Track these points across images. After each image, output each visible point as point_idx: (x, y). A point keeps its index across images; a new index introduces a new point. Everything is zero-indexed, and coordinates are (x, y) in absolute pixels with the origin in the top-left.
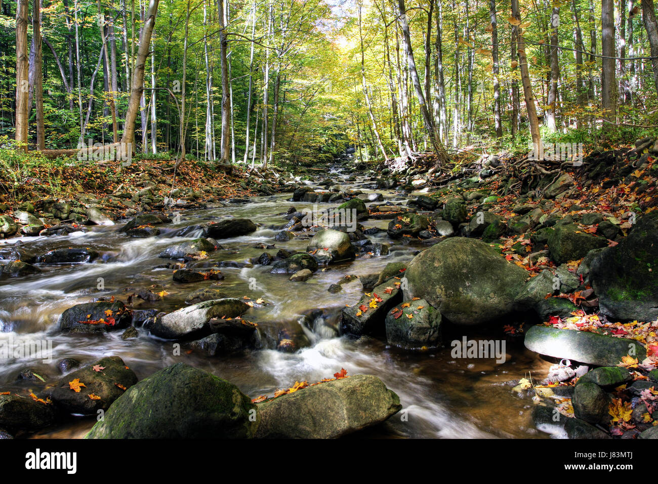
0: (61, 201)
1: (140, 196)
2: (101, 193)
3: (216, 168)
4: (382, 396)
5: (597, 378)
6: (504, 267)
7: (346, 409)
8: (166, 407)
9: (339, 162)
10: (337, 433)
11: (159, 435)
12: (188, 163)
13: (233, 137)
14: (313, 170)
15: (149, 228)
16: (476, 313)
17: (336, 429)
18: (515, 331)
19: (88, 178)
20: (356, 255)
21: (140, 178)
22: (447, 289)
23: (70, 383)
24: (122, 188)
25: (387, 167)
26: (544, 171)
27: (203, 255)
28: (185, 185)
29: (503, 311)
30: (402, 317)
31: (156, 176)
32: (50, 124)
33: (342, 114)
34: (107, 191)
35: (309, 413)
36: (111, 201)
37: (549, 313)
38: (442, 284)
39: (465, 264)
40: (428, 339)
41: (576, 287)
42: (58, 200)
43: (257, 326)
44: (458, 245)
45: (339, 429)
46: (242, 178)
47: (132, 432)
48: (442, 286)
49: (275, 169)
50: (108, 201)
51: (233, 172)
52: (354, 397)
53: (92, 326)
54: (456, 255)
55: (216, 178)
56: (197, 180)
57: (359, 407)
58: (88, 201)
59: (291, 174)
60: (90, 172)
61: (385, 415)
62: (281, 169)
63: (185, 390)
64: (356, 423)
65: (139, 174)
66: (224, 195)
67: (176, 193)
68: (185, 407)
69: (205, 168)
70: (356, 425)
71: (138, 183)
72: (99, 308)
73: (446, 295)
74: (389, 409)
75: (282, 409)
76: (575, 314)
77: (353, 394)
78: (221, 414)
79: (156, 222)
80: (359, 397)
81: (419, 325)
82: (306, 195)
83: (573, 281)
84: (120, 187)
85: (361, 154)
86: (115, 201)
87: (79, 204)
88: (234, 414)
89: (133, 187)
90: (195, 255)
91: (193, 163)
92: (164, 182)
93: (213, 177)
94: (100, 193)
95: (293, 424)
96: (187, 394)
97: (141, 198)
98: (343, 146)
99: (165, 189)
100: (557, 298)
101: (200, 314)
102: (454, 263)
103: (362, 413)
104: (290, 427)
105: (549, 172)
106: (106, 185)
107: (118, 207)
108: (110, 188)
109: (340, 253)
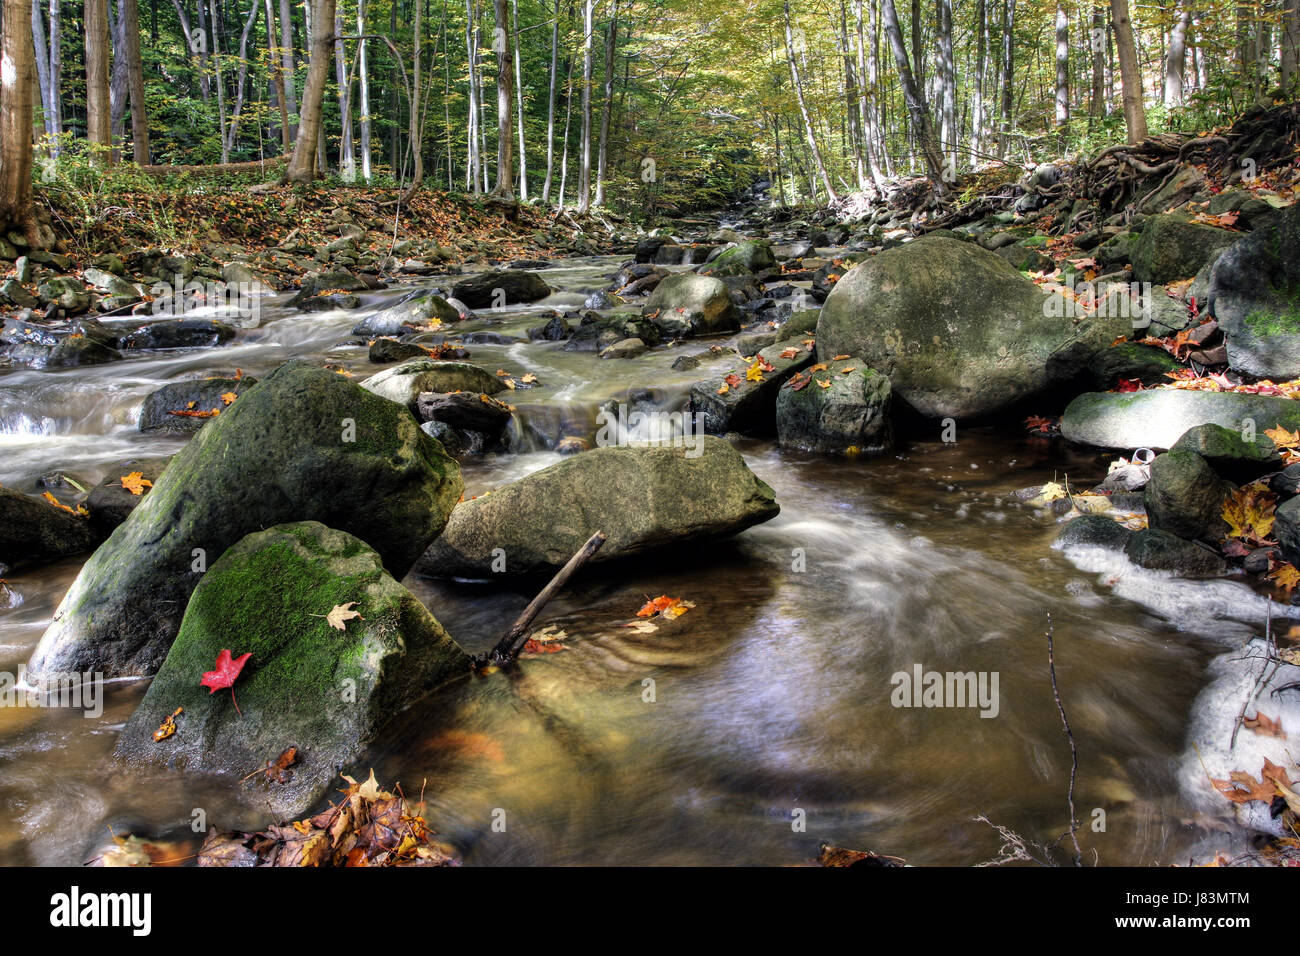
0: (177, 254)
1: (331, 251)
2: (256, 244)
3: (486, 207)
4: (733, 474)
5: (1201, 440)
6: (1030, 295)
7: (653, 491)
8: (257, 437)
9: (737, 209)
10: (633, 538)
11: (244, 495)
12: (430, 194)
13: (522, 150)
14: (683, 223)
15: (339, 295)
16: (968, 390)
17: (629, 530)
18: (1049, 427)
19: (229, 214)
20: (743, 327)
21: (333, 218)
22: (907, 337)
23: (123, 479)
24: (297, 235)
25: (833, 213)
26: (1144, 167)
27: (435, 325)
28: (423, 236)
29: (1026, 385)
30: (809, 388)
31: (364, 216)
32: (164, 129)
33: (743, 111)
34: (267, 242)
35: (576, 501)
36: (274, 259)
37: (1119, 373)
38: (898, 327)
39: (946, 289)
40: (862, 429)
41: (1182, 325)
42: (170, 253)
43: (514, 412)
44: (934, 250)
45: (635, 530)
46: (538, 227)
47: (191, 489)
48: (898, 332)
49: (607, 216)
50: (269, 258)
51: (521, 216)
52: (672, 468)
53: (196, 420)
54: (929, 269)
55: (486, 226)
56: (447, 226)
57: (681, 488)
58: (229, 257)
59: (639, 228)
60: (233, 204)
61: (738, 512)
62: (620, 217)
63: (296, 402)
64: (673, 521)
65: (330, 212)
66: (500, 255)
67: (402, 248)
68: (295, 436)
69: (465, 205)
70: (672, 523)
71: (329, 227)
72: (210, 389)
73: (905, 350)
74: (748, 501)
75: (522, 497)
76: (1175, 376)
77: (669, 464)
78: (372, 458)
79: (355, 286)
80: (682, 471)
81: (844, 401)
82: (660, 251)
83: (1175, 313)
84: (293, 233)
85: (782, 190)
86: (281, 259)
87: (211, 261)
88: (399, 461)
89: (317, 234)
90: (419, 325)
91: (439, 195)
92: (381, 228)
93: (479, 223)
94: (254, 245)
95: (545, 525)
96: (300, 410)
97: (334, 255)
98: (746, 178)
99: (380, 241)
100: (1139, 344)
101: (399, 383)
102: (923, 286)
103: (686, 503)
104: (538, 531)
105: (1155, 169)
106: (266, 229)
107: (289, 271)
108: (274, 236)
109: (708, 318)
